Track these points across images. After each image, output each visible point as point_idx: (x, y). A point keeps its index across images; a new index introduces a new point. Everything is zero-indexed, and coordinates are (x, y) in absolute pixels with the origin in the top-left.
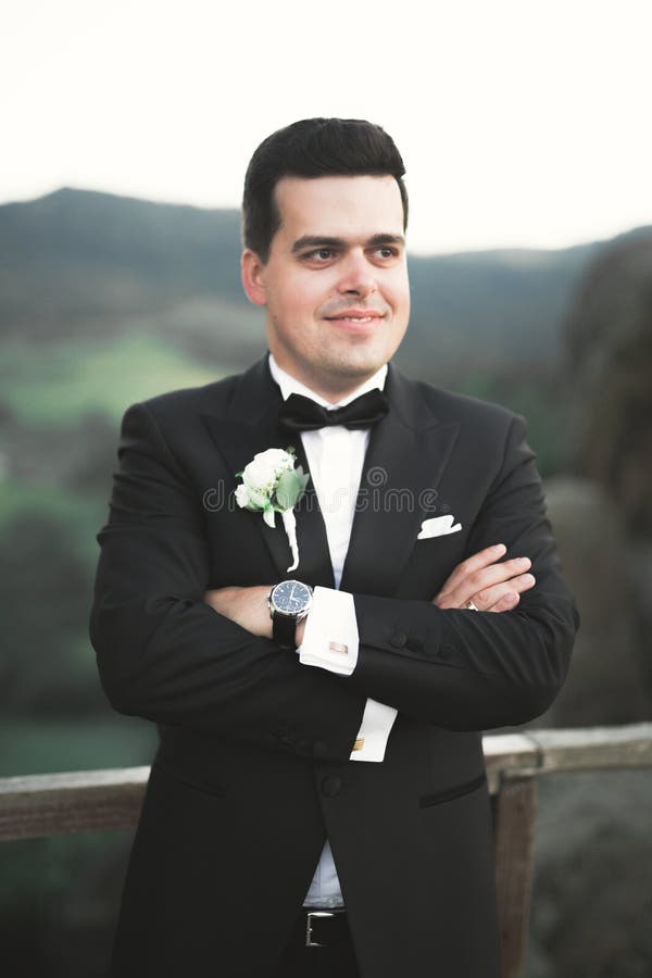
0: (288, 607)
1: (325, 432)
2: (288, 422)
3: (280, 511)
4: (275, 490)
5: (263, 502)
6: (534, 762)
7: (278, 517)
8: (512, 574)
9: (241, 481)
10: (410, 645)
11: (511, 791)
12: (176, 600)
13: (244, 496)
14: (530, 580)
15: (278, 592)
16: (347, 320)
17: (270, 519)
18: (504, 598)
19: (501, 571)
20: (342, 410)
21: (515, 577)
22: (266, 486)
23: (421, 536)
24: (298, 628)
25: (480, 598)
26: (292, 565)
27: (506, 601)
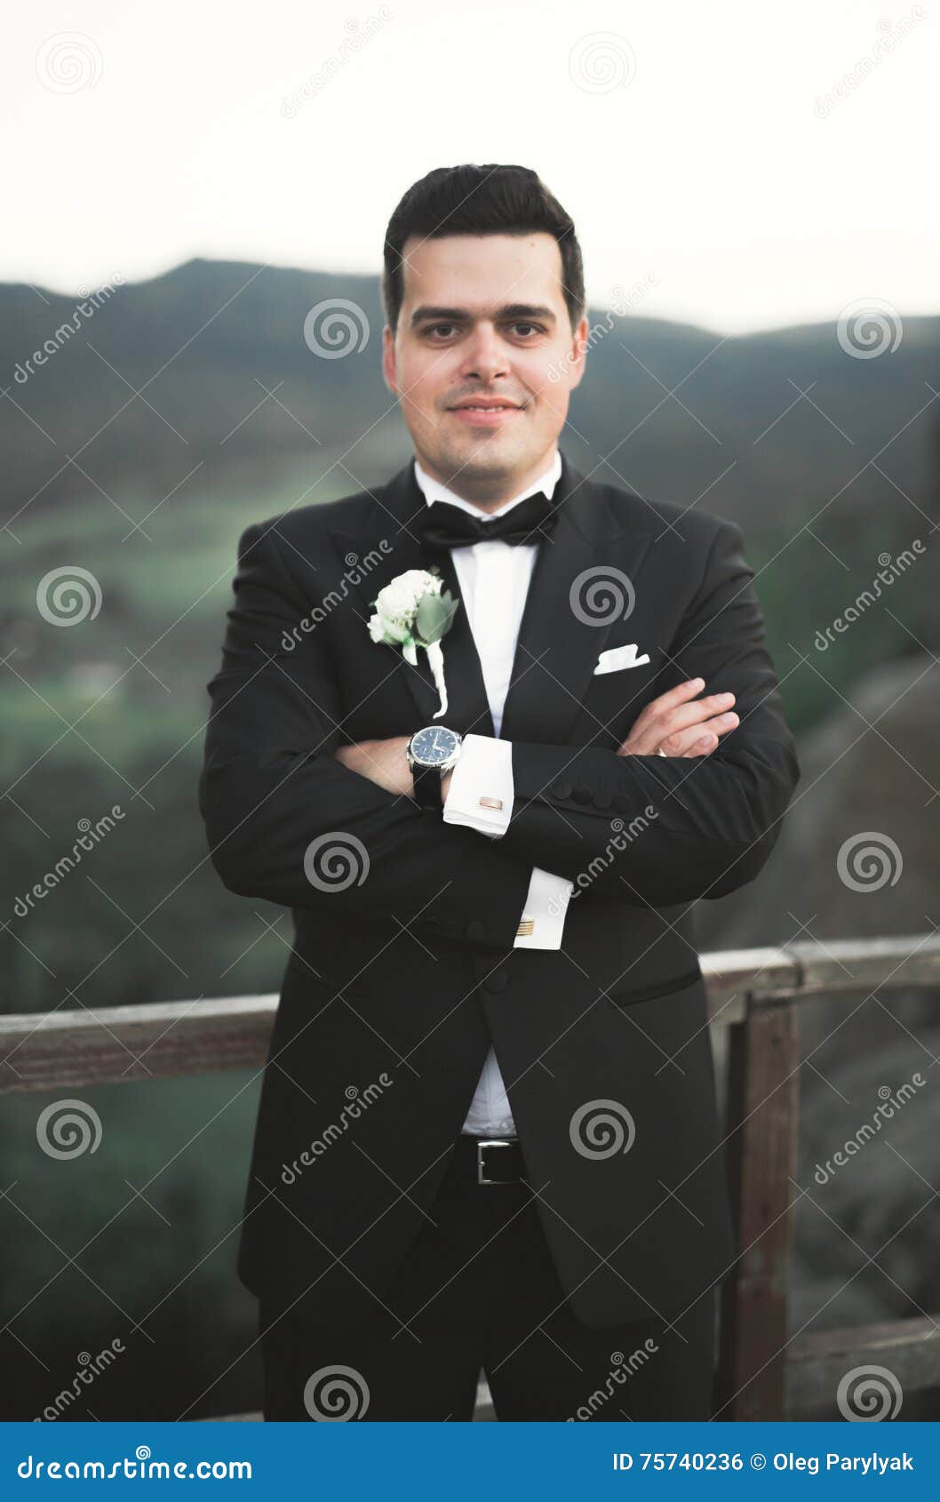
0: (430, 758)
1: (479, 549)
2: (432, 537)
3: (424, 645)
4: (414, 619)
5: (401, 634)
6: (792, 980)
7: (421, 654)
8: (710, 712)
9: (374, 611)
10: (575, 796)
11: (762, 1019)
12: (294, 754)
13: (379, 629)
14: (733, 720)
15: (419, 741)
16: (471, 409)
17: (410, 655)
18: (699, 742)
19: (698, 710)
20: (499, 520)
21: (714, 716)
22: (403, 614)
23: (599, 671)
24: (442, 782)
25: (671, 744)
26: (438, 708)
27: (702, 746)
